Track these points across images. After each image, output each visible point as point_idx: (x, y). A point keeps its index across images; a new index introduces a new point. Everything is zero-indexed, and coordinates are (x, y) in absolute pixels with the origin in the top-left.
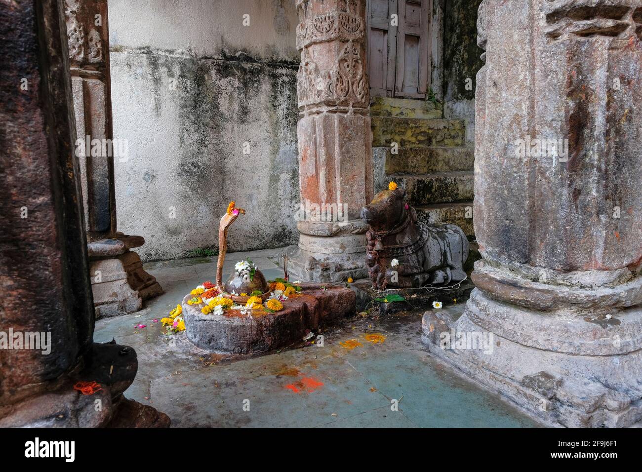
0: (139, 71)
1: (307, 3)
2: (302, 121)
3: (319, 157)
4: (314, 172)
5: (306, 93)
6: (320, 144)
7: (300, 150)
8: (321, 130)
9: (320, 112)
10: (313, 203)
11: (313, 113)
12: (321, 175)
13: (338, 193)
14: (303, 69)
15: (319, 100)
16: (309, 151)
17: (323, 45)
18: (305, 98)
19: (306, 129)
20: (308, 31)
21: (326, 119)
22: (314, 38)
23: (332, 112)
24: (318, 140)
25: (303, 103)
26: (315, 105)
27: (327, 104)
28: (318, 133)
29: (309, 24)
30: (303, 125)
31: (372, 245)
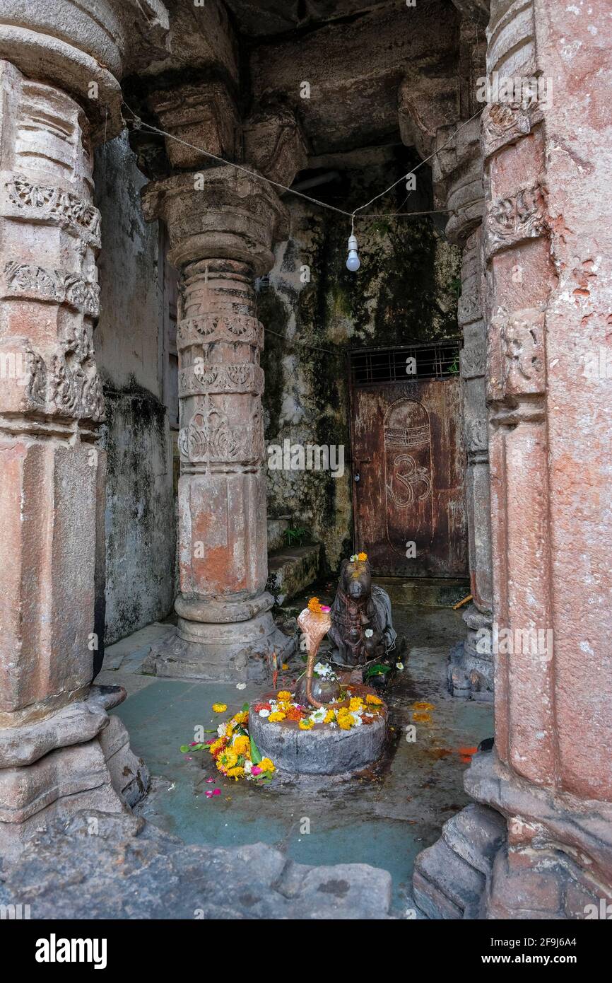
1: (212, 345)
2: (200, 480)
3: (233, 524)
4: (225, 543)
5: (209, 447)
6: (235, 509)
7: (192, 515)
8: (238, 494)
9: (233, 472)
10: (217, 582)
11: (221, 472)
12: (236, 546)
13: (253, 566)
14: (205, 419)
15: (234, 459)
16: (214, 518)
17: (235, 396)
18: (207, 453)
19: (207, 490)
20: (219, 378)
21: (245, 481)
22: (227, 388)
23: (246, 472)
24: (231, 504)
25: (203, 459)
26: (227, 463)
27: (245, 464)
28: (230, 497)
29: (222, 371)
30: (200, 485)
31: (356, 619)
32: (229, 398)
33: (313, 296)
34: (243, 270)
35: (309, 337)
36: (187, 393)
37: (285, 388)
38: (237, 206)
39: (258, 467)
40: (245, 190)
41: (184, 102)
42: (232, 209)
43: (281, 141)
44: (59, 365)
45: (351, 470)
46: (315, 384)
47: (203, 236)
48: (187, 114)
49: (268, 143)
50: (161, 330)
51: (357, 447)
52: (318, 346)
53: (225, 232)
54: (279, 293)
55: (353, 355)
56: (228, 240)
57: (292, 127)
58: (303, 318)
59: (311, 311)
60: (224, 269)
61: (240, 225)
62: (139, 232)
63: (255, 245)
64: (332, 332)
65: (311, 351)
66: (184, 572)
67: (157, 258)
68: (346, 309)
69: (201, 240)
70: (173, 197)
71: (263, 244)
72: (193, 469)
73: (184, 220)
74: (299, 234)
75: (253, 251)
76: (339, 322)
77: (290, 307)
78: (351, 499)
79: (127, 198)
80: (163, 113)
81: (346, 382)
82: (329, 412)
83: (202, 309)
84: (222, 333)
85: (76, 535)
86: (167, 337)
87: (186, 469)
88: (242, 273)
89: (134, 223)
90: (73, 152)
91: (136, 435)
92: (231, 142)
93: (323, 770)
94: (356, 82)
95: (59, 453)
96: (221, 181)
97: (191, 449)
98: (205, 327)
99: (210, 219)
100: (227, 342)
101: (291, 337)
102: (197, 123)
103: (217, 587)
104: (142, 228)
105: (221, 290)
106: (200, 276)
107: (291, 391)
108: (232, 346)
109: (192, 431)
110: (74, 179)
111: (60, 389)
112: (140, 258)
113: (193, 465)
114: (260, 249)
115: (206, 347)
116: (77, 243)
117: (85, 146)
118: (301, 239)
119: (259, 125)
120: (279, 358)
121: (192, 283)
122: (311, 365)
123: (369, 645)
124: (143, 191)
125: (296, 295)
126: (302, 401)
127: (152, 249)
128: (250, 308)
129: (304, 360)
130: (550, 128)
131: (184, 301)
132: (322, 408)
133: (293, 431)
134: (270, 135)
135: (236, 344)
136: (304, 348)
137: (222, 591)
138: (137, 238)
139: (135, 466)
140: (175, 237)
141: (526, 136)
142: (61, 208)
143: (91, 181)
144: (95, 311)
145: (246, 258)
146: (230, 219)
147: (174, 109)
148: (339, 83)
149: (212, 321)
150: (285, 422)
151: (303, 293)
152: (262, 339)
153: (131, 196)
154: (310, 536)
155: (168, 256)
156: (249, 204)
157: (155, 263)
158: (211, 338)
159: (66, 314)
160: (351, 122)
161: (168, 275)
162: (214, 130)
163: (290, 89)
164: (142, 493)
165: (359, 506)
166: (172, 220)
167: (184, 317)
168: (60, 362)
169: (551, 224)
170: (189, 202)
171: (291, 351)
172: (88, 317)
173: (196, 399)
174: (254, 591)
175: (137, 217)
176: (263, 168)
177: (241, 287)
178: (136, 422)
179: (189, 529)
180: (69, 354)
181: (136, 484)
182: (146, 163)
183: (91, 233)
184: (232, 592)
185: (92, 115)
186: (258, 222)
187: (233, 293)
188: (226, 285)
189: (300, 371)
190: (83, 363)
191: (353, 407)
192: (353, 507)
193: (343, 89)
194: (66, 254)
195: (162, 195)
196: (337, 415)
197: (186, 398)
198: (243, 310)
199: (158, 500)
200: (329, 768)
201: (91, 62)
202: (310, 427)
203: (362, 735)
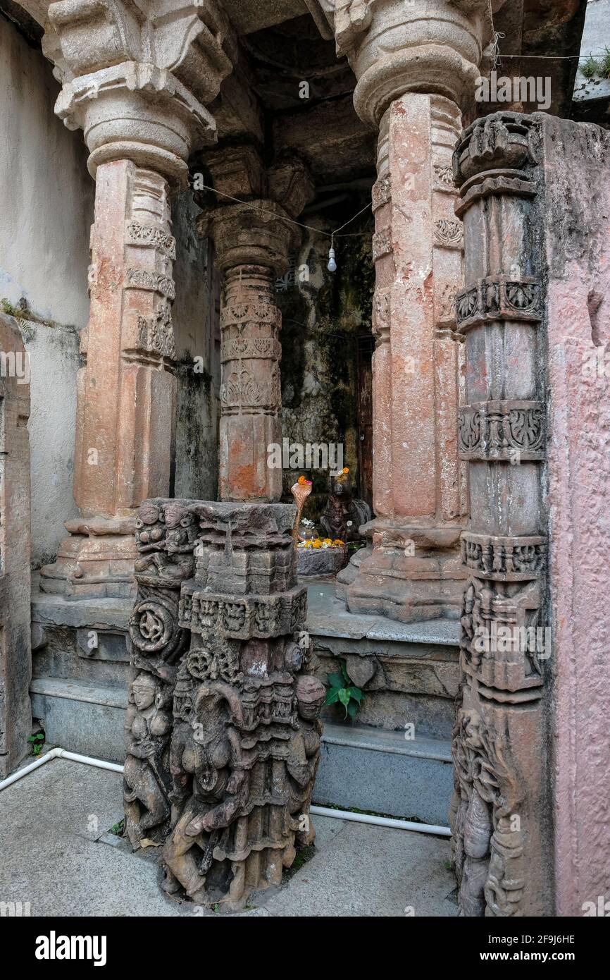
0: (69, 351)
1: (244, 325)
2: (234, 418)
3: (257, 450)
4: (251, 463)
5: (242, 395)
6: (259, 439)
7: (229, 443)
8: (261, 428)
9: (258, 413)
10: (246, 490)
11: (249, 413)
12: (259, 464)
13: (271, 481)
14: (239, 376)
15: (258, 404)
16: (244, 445)
17: (259, 361)
18: (240, 400)
19: (240, 426)
20: (248, 348)
21: (265, 420)
22: (254, 354)
23: (267, 414)
24: (256, 435)
25: (237, 404)
26: (254, 407)
27: (266, 408)
28: (255, 430)
29: (251, 342)
30: (234, 422)
31: (340, 511)
32: (255, 361)
33: (329, 292)
34: (267, 272)
35: (326, 326)
36: (226, 359)
37: (306, 367)
38: (262, 228)
39: (276, 411)
40: (268, 216)
41: (226, 159)
42: (259, 230)
43: (293, 181)
44: (154, 325)
45: (358, 432)
46: (330, 363)
47: (238, 249)
48: (228, 167)
49: (284, 183)
50: (208, 319)
51: (363, 414)
52: (333, 333)
53: (253, 246)
54: (302, 291)
55: (360, 340)
56: (256, 252)
57: (300, 171)
58: (321, 311)
59: (327, 304)
60: (252, 272)
61: (264, 241)
62: (193, 246)
63: (275, 254)
64: (344, 321)
65: (327, 337)
66: (223, 484)
67: (206, 265)
68: (355, 303)
69: (237, 252)
70: (218, 222)
71: (280, 253)
72: (230, 412)
73: (226, 238)
74: (319, 243)
75: (273, 258)
76: (350, 314)
77: (311, 302)
78: (357, 456)
79: (185, 220)
80: (212, 166)
81: (355, 361)
82: (341, 385)
83: (237, 300)
84: (251, 316)
85: (161, 421)
86: (213, 326)
87: (225, 412)
88: (266, 274)
89: (190, 239)
90: (162, 207)
91: (190, 394)
92: (258, 184)
93: (302, 572)
94: (344, 141)
95: (153, 373)
96: (251, 211)
97: (229, 397)
98: (239, 312)
99: (244, 237)
100: (254, 322)
101: (311, 326)
102: (234, 172)
103: (246, 494)
104: (196, 242)
105: (251, 286)
106: (236, 277)
107: (311, 370)
108: (257, 325)
109: (230, 385)
110: (162, 222)
111: (155, 338)
112: (194, 265)
113: (230, 408)
114: (278, 257)
115: (240, 326)
116: (164, 257)
117: (168, 202)
118: (321, 247)
119: (278, 171)
120: (302, 343)
121: (231, 282)
122: (327, 348)
123: (349, 531)
124: (197, 220)
125: (316, 292)
126: (320, 377)
127: (203, 258)
128: (271, 299)
129: (321, 345)
130: (394, 201)
131: (225, 294)
132: (336, 383)
133: (313, 401)
134: (285, 177)
135: (261, 324)
136: (322, 334)
137: (249, 496)
138: (192, 250)
139: (189, 417)
140: (219, 250)
141: (386, 203)
142: (156, 239)
143: (171, 222)
144: (173, 296)
145: (269, 264)
146: (257, 237)
147: (220, 163)
148: (332, 141)
149: (244, 308)
150: (306, 394)
151: (322, 290)
152: (280, 321)
153: (188, 220)
154: (325, 485)
155: (215, 264)
156: (271, 226)
157: (205, 268)
158: (243, 320)
159: (158, 297)
160: (345, 165)
161: (214, 277)
162: (246, 176)
163: (299, 145)
164: (194, 438)
165: (363, 460)
166: (218, 238)
167: (225, 306)
168: (155, 323)
169: (393, 246)
170: (229, 226)
171: (311, 338)
172: (169, 299)
173: (232, 362)
174: (272, 498)
175: (192, 234)
176: (280, 202)
177: (264, 284)
178: (190, 385)
179: (227, 453)
180: (159, 319)
181: (190, 430)
182: (200, 198)
183: (171, 252)
184: (256, 497)
185: (172, 182)
186: (277, 238)
187: (259, 288)
188: (254, 283)
189: (319, 353)
190: (166, 325)
191: (360, 381)
192: (359, 462)
193: (336, 145)
194: (158, 264)
195: (211, 221)
196: (347, 388)
197: (226, 363)
198: (266, 300)
199: (205, 444)
200: (306, 571)
201: (172, 156)
202: (326, 399)
203: (327, 554)
